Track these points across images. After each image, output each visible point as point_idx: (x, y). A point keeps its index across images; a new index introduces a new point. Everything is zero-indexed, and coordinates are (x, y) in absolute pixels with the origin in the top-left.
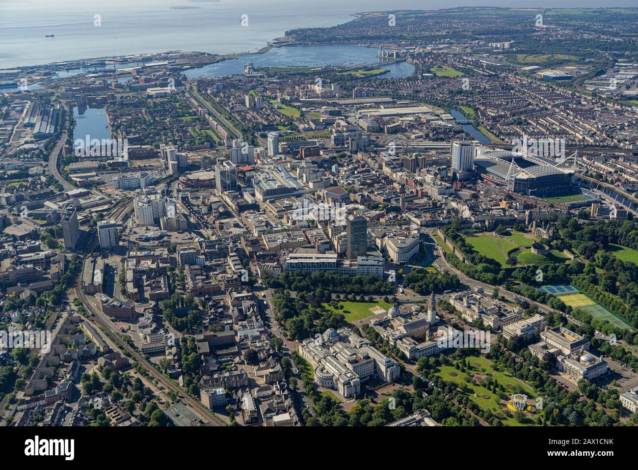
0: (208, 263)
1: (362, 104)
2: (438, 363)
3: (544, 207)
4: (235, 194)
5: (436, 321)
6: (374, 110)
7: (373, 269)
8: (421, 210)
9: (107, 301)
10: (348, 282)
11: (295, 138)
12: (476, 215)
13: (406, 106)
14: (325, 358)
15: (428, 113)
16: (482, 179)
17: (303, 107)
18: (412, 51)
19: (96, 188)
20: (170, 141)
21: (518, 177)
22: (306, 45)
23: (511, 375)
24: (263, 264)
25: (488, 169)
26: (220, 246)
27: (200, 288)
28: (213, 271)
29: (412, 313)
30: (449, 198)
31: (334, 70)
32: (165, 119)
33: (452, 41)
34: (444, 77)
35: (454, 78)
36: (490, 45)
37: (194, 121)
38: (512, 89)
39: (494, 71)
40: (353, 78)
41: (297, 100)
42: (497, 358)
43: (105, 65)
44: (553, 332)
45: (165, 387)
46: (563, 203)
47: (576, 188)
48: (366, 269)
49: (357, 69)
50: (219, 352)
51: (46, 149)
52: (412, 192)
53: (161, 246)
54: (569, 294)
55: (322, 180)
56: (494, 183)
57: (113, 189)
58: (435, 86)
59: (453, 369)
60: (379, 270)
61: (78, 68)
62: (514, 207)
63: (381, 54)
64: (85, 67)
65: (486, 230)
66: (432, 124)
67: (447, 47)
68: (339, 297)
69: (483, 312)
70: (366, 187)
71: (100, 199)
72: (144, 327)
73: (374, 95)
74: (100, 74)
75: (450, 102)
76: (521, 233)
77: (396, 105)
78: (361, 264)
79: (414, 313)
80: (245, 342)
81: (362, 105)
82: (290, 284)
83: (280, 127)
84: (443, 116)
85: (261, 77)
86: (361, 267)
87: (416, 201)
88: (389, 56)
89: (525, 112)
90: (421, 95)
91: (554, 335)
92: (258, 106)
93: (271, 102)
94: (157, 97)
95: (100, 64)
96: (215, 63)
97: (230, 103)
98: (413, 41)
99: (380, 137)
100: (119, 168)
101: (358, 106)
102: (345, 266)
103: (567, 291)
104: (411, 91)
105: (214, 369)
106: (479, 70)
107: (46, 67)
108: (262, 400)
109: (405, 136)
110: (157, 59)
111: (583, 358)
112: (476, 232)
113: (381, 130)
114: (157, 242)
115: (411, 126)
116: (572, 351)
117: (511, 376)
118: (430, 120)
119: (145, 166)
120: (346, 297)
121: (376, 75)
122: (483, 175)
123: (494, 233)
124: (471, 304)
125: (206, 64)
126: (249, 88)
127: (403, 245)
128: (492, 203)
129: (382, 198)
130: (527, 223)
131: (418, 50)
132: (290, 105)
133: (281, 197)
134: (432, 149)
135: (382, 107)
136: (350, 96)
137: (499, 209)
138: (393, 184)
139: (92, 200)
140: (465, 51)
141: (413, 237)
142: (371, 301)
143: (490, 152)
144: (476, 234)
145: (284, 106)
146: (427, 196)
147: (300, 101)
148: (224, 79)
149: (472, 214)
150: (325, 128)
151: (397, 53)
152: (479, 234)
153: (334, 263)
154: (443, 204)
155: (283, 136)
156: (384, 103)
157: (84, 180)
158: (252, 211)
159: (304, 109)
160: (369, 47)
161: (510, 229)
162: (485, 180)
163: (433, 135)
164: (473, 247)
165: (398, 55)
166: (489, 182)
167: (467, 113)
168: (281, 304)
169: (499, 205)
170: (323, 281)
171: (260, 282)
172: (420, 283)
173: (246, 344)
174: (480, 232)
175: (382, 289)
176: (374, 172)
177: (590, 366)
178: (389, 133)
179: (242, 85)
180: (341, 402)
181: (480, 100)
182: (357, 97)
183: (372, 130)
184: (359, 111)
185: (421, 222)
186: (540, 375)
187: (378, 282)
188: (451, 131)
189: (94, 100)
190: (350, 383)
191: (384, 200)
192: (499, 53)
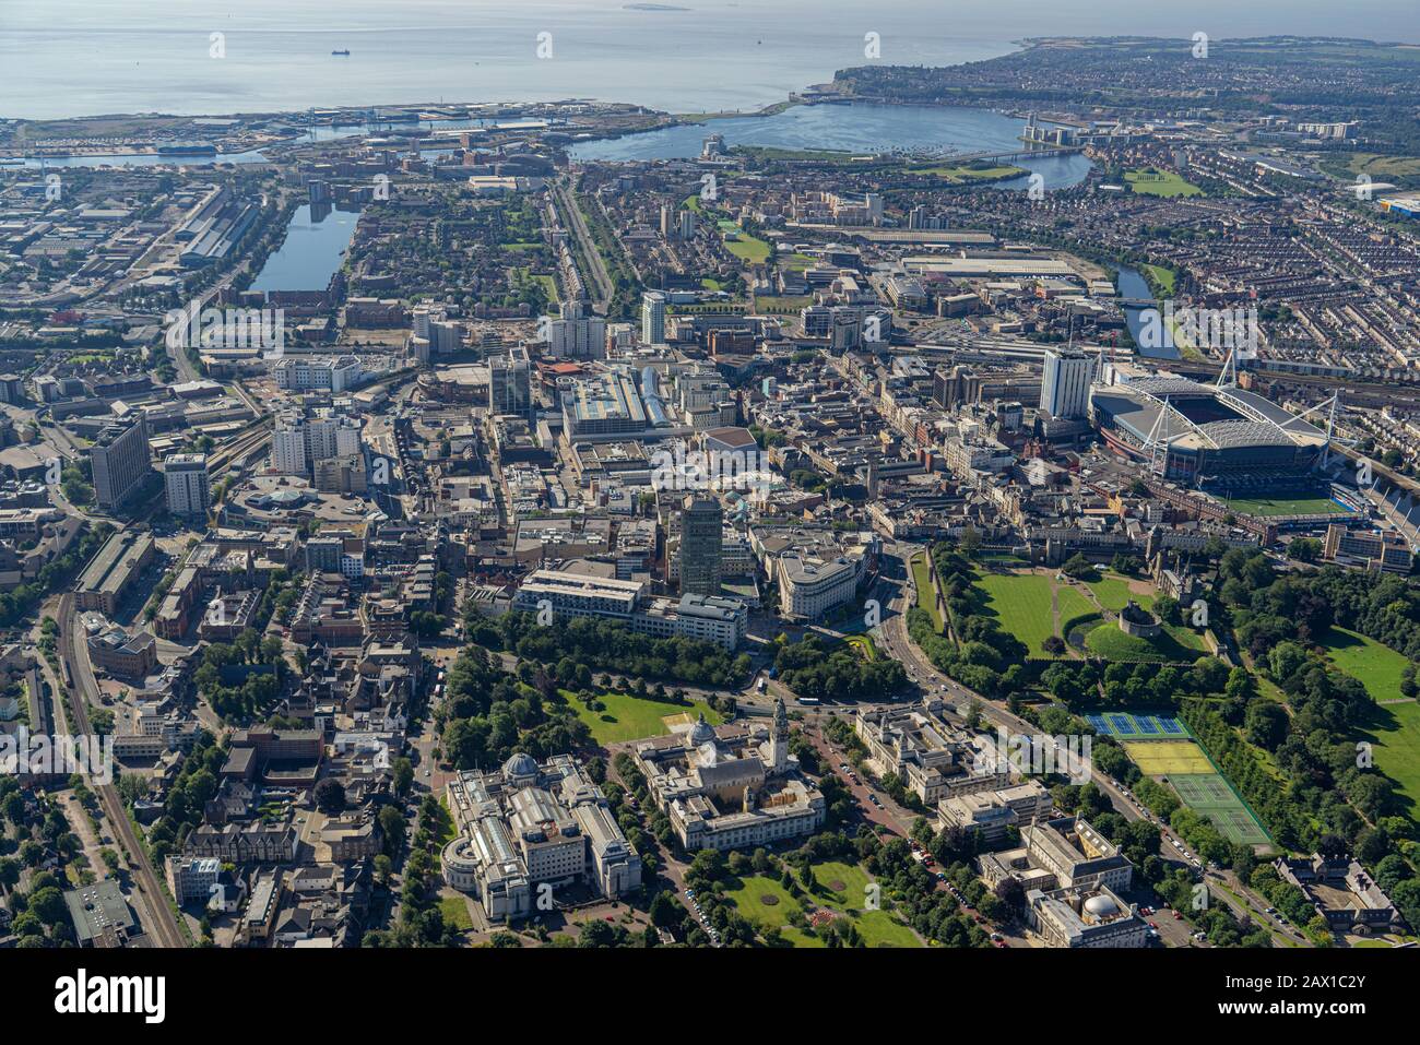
0: (370, 572)
1: (921, 243)
2: (747, 869)
3: (1209, 521)
4: (520, 422)
5: (789, 767)
6: (940, 260)
7: (711, 627)
8: (913, 499)
9: (96, 632)
10: (643, 649)
11: (726, 309)
12: (1037, 524)
13: (1023, 255)
14: (480, 821)
15: (1064, 275)
16: (1102, 441)
17: (782, 240)
18: (1105, 131)
19: (241, 382)
20: (450, 293)
21: (1177, 444)
22: (874, 104)
23: (906, 920)
24: (478, 588)
25: (1117, 418)
26: (412, 536)
27: (313, 625)
28: (372, 590)
29: (746, 741)
30: (991, 479)
31: (902, 164)
32: (470, 245)
33: (1213, 114)
34: (1148, 195)
35: (1171, 200)
36: (1300, 128)
37: (529, 253)
38: (1296, 234)
39: (1275, 189)
40: (934, 184)
41: (780, 225)
42: (892, 876)
43: (418, 120)
44: (1051, 830)
45: (114, 839)
46: (1261, 516)
47: (1323, 484)
48: (696, 625)
49: (953, 165)
50: (272, 776)
51: (187, 289)
52: (913, 456)
53: (291, 521)
54: (1161, 741)
55: (716, 410)
56: (1126, 452)
57: (276, 388)
58: (1117, 214)
59: (774, 887)
60: (726, 629)
61: (359, 124)
62: (1139, 515)
63: (1029, 134)
64: (374, 121)
65: (1044, 564)
66: (1058, 303)
67: (1196, 126)
68: (607, 681)
69: (914, 760)
70: (814, 433)
71: (232, 407)
72: (149, 698)
73: (961, 226)
74: (393, 138)
75: (1130, 255)
76: (1127, 579)
77: (1001, 253)
78: (686, 610)
79: (750, 741)
80: (343, 760)
81: (919, 247)
82: (515, 638)
83: (705, 283)
84: (1094, 287)
85: (730, 167)
86: (686, 618)
87: (914, 479)
88: (1047, 139)
89: (1298, 291)
90: (1070, 234)
91: (1049, 836)
92: (684, 232)
93: (720, 224)
94: (482, 197)
95: (408, 117)
96: (650, 130)
97: (630, 222)
98: (1122, 109)
99: (920, 321)
100: (312, 343)
101: (910, 247)
102: (652, 611)
103: (1161, 731)
104: (1049, 224)
105: (238, 812)
106: (1240, 183)
107: (295, 117)
108: (303, 897)
109: (981, 324)
110: (531, 115)
111: (1091, 904)
112: (1017, 565)
113: (929, 307)
114: (285, 512)
115: (1006, 304)
116: (1075, 882)
117: (903, 924)
118: (1057, 293)
119: (369, 344)
120: (624, 684)
121: (994, 180)
122: (1105, 432)
123: (1058, 573)
124: (893, 735)
125: (632, 132)
126: (688, 191)
127: (810, 579)
128: (1088, 500)
129: (836, 463)
130: (1147, 556)
131: (1119, 129)
132: (757, 235)
133: (611, 439)
134: (1023, 360)
135: (963, 254)
136: (901, 225)
137: (1100, 515)
138: (877, 434)
139: (217, 406)
140: (1234, 138)
141: (842, 562)
142: (679, 700)
143: (1140, 378)
144: (1014, 571)
145: (744, 236)
146: (945, 469)
147: (784, 228)
148: (649, 166)
149: (1026, 522)
150: (806, 292)
151: (1065, 133)
152: (1022, 571)
153: (626, 602)
154: (969, 491)
155: (703, 303)
156: (973, 245)
157: (226, 362)
158: (527, 465)
159: (782, 247)
160: (1012, 116)
161: (1103, 567)
162: (1109, 444)
163: (1046, 329)
164: (991, 600)
165: (1066, 139)
166: (1116, 450)
167: (1157, 280)
168: (457, 683)
169: (1106, 507)
170: (589, 644)
171: (457, 626)
172: (807, 672)
173: (344, 765)
174: (1028, 566)
175: (715, 677)
176: (854, 402)
177: (1098, 925)
178: (945, 315)
179: (677, 183)
180: (472, 930)
181: (1205, 254)
182: (918, 226)
183: (909, 304)
184: (904, 260)
185: (897, 528)
186: (963, 930)
187: (713, 659)
188: (1091, 322)
189: (345, 193)
190: (503, 888)
191: (840, 469)
192: (1311, 148)
